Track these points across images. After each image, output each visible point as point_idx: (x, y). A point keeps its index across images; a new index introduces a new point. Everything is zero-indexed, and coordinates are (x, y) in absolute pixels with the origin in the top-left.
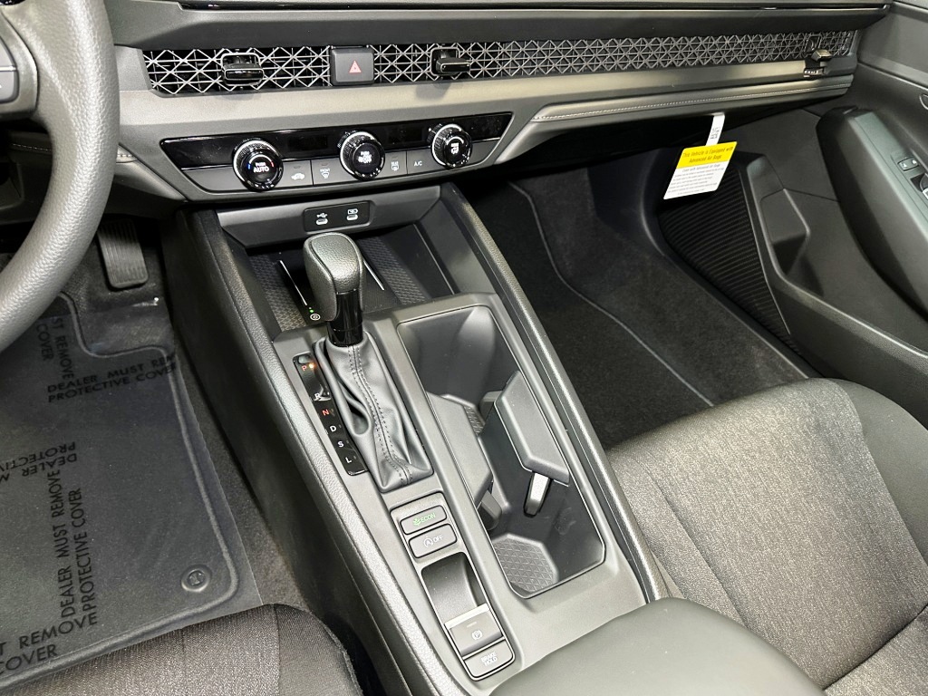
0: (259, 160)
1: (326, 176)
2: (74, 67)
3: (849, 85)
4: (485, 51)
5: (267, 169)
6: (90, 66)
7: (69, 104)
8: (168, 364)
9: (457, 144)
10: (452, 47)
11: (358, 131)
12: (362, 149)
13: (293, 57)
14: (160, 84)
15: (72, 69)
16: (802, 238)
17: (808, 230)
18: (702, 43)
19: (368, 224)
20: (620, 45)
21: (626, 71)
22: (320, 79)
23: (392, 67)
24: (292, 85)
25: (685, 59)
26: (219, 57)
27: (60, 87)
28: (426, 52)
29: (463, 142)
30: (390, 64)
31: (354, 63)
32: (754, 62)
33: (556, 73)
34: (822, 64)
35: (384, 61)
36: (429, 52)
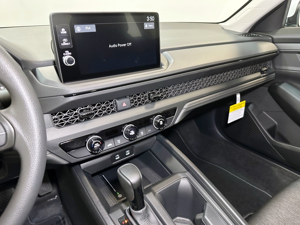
0: (96, 143)
1: (119, 142)
2: (29, 127)
3: (274, 76)
4: (164, 90)
5: (99, 145)
6: (35, 125)
7: (27, 141)
8: (62, 222)
9: (162, 121)
10: (154, 91)
11: (128, 125)
12: (131, 130)
13: (103, 105)
14: (57, 124)
15: (28, 128)
16: (275, 126)
17: (276, 123)
18: (229, 73)
19: (133, 154)
20: (204, 79)
21: (208, 87)
22: (113, 110)
23: (136, 101)
24: (104, 114)
25: (225, 79)
26: (78, 110)
27: (23, 136)
28: (146, 95)
29: (163, 120)
30: (135, 101)
31: (124, 103)
32: (245, 76)
33: (187, 92)
34: (265, 72)
35: (133, 100)
36: (147, 94)
